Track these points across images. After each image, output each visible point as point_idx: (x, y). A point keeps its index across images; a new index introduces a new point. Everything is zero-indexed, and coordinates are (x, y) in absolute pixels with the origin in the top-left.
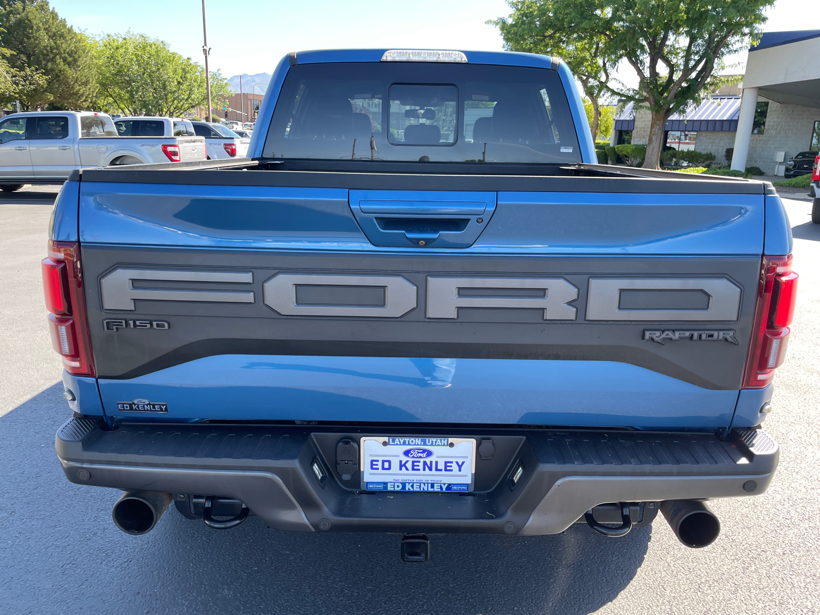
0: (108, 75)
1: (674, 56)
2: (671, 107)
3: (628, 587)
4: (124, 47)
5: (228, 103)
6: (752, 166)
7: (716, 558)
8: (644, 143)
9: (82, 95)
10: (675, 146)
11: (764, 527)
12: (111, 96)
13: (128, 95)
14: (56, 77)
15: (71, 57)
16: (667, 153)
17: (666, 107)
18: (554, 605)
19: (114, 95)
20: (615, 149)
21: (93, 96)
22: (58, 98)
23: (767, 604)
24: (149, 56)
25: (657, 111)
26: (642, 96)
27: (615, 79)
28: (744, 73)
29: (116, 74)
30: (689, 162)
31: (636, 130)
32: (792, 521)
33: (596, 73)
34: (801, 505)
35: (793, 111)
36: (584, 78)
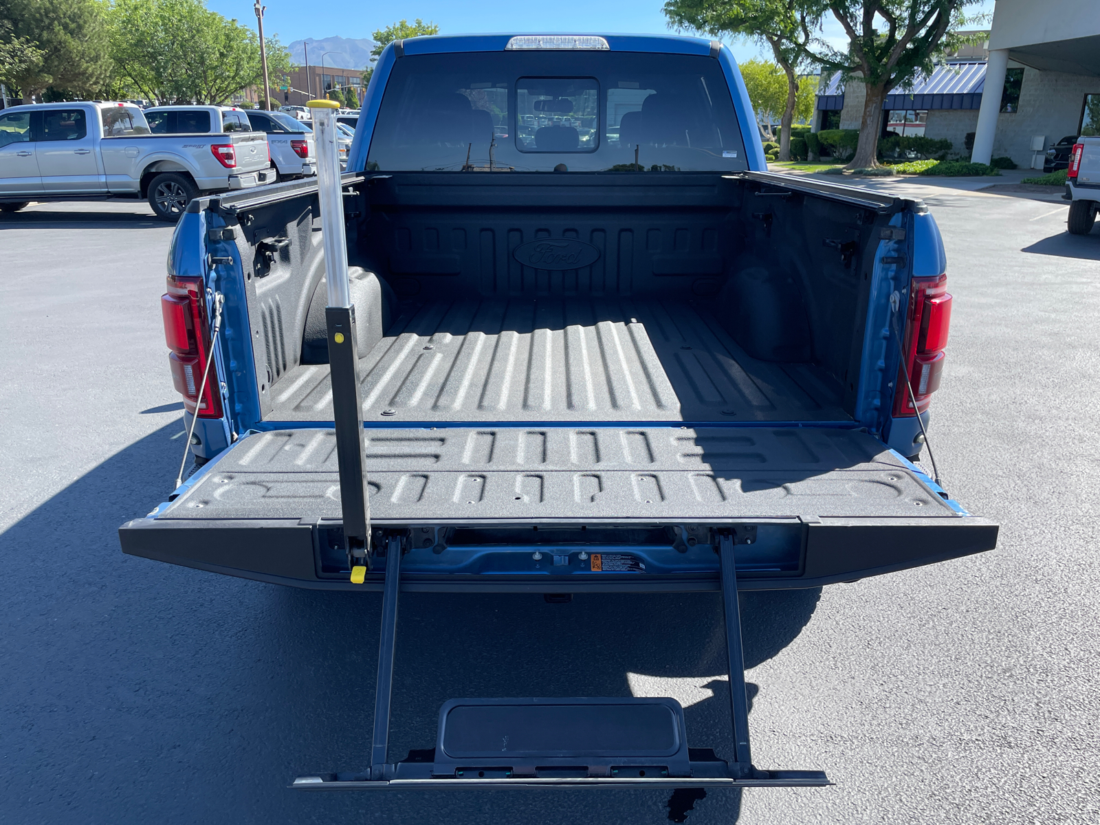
0: (124, 45)
1: (896, 6)
2: (892, 77)
3: (791, 644)
4: (145, 6)
5: (290, 81)
6: (1002, 157)
7: (890, 616)
8: (857, 128)
9: (93, 73)
10: (899, 130)
11: (949, 584)
12: (130, 75)
13: (153, 73)
14: (55, 52)
15: (73, 22)
16: (888, 141)
17: (885, 78)
18: (709, 662)
19: (134, 74)
20: (817, 136)
21: (106, 76)
22: (58, 81)
23: (942, 659)
24: (179, 18)
25: (873, 84)
26: (854, 62)
27: (817, 39)
28: (990, 29)
29: (136, 45)
30: (917, 153)
31: (847, 109)
32: (982, 578)
33: (792, 32)
34: (995, 562)
35: (1056, 81)
36: (776, 38)
